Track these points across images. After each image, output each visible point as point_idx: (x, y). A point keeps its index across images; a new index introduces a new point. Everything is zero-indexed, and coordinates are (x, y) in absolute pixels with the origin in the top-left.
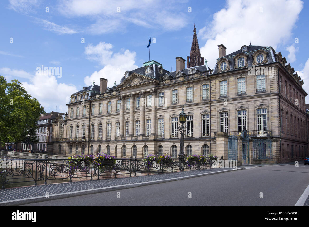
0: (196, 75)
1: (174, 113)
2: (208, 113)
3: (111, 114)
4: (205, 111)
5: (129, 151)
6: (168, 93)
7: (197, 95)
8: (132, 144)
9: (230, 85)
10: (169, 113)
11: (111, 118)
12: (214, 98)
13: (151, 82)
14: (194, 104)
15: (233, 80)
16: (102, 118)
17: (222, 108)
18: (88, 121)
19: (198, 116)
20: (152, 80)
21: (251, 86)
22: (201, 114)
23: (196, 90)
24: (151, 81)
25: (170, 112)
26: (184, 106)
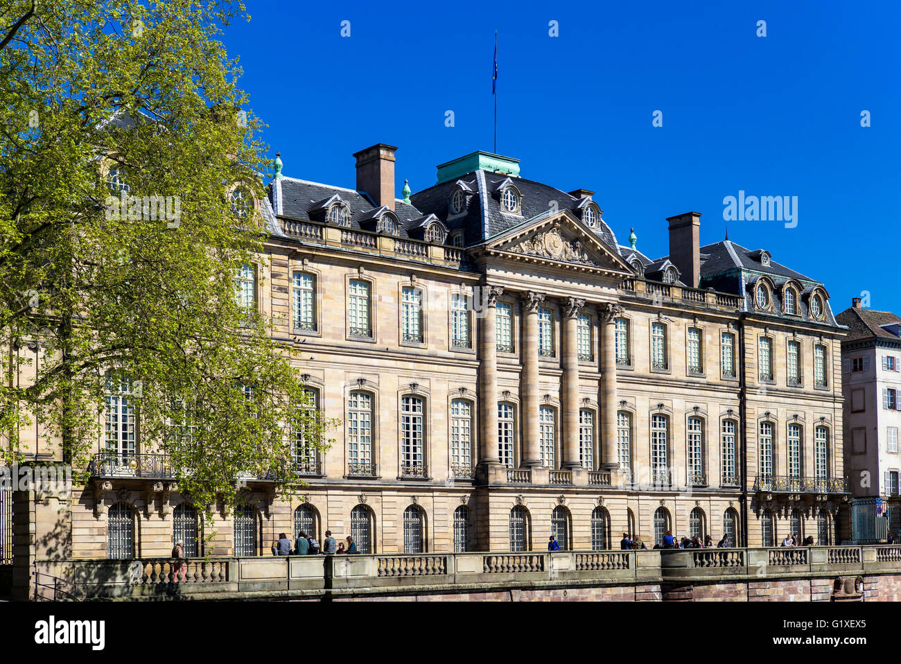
1: (661, 402)
2: (736, 418)
3: (426, 352)
4: (729, 412)
7: (712, 358)
8: (551, 500)
10: (647, 397)
11: (422, 374)
12: (750, 380)
17: (766, 411)
19: (715, 422)
22: (721, 419)
23: (710, 343)
25: (649, 395)
26: (687, 385)
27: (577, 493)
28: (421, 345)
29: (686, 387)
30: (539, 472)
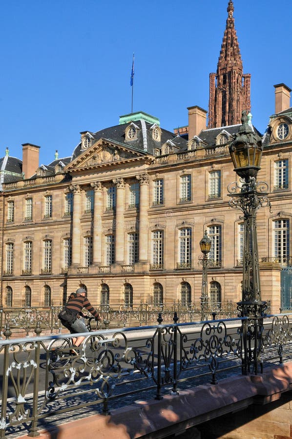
1: (184, 221)
3: (52, 221)
6: (172, 181)
8: (98, 281)
10: (174, 219)
11: (50, 230)
13: (138, 159)
14: (224, 203)
16: (33, 229)
17: (278, 211)
19: (231, 226)
20: (140, 155)
22: (236, 224)
23: (227, 176)
24: (138, 156)
25: (176, 218)
26: (204, 207)
27: (113, 277)
28: (51, 218)
29: (204, 208)
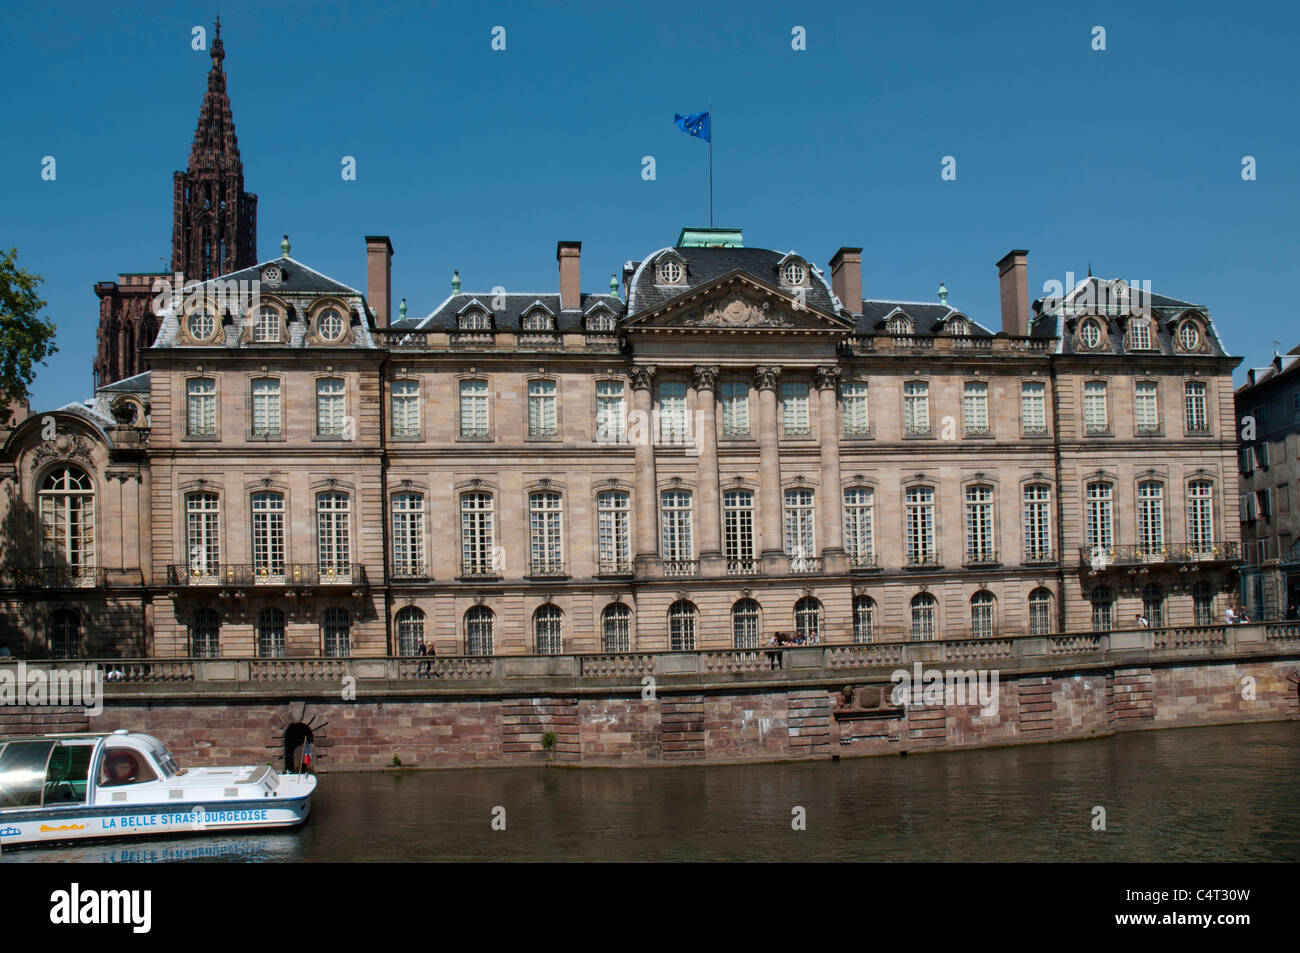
0: (1000, 343)
2: (1048, 482)
3: (557, 446)
4: (1038, 475)
5: (713, 625)
6: (888, 390)
7: (1006, 413)
8: (731, 593)
9: (1115, 399)
10: (896, 468)
11: (555, 468)
12: (1068, 434)
13: (832, 331)
14: (999, 445)
15: (1124, 385)
17: (1096, 469)
18: (379, 472)
19: (1011, 489)
21: (1173, 412)
22: (1022, 485)
23: (1002, 396)
25: (901, 465)
26: (961, 449)
27: (771, 584)
28: (554, 438)
29: (960, 451)
30: (712, 564)
